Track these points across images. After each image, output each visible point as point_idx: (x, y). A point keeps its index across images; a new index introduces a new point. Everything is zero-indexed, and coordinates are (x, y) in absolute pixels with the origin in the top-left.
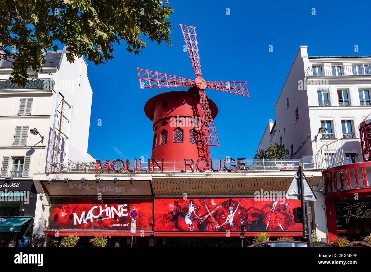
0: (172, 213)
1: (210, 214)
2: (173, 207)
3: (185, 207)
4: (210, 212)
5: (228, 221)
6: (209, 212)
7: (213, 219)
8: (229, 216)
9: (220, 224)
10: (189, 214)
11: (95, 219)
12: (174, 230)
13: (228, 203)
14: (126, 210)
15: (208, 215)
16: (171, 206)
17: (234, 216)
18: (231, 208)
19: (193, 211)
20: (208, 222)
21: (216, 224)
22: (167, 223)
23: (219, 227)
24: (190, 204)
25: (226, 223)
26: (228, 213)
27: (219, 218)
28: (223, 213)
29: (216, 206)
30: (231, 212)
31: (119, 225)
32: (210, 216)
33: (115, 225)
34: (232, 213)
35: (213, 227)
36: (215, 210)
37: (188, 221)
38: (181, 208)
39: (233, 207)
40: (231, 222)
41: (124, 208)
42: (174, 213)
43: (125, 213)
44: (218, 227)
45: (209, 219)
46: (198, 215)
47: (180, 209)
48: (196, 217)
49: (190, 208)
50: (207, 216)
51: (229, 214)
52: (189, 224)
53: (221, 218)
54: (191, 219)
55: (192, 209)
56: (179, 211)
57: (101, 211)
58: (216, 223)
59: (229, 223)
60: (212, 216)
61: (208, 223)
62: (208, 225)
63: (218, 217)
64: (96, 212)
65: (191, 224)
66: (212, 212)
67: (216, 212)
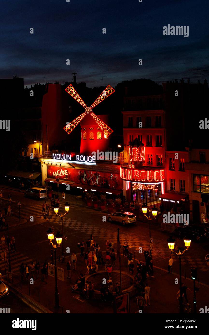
0: (79, 176)
1: (91, 178)
3: (83, 174)
9: (94, 183)
10: (84, 177)
11: (59, 175)
12: (80, 183)
13: (96, 174)
14: (67, 172)
16: (79, 173)
18: (97, 176)
20: (90, 181)
22: (78, 180)
28: (95, 178)
29: (93, 175)
30: (97, 178)
31: (66, 178)
32: (91, 179)
33: (64, 178)
37: (84, 180)
40: (97, 183)
41: (66, 171)
42: (80, 176)
43: (67, 173)
44: (93, 184)
48: (86, 179)
51: (97, 179)
55: (85, 175)
57: (60, 172)
58: (93, 182)
63: (93, 180)
64: (59, 173)
66: (91, 177)
67: (93, 177)
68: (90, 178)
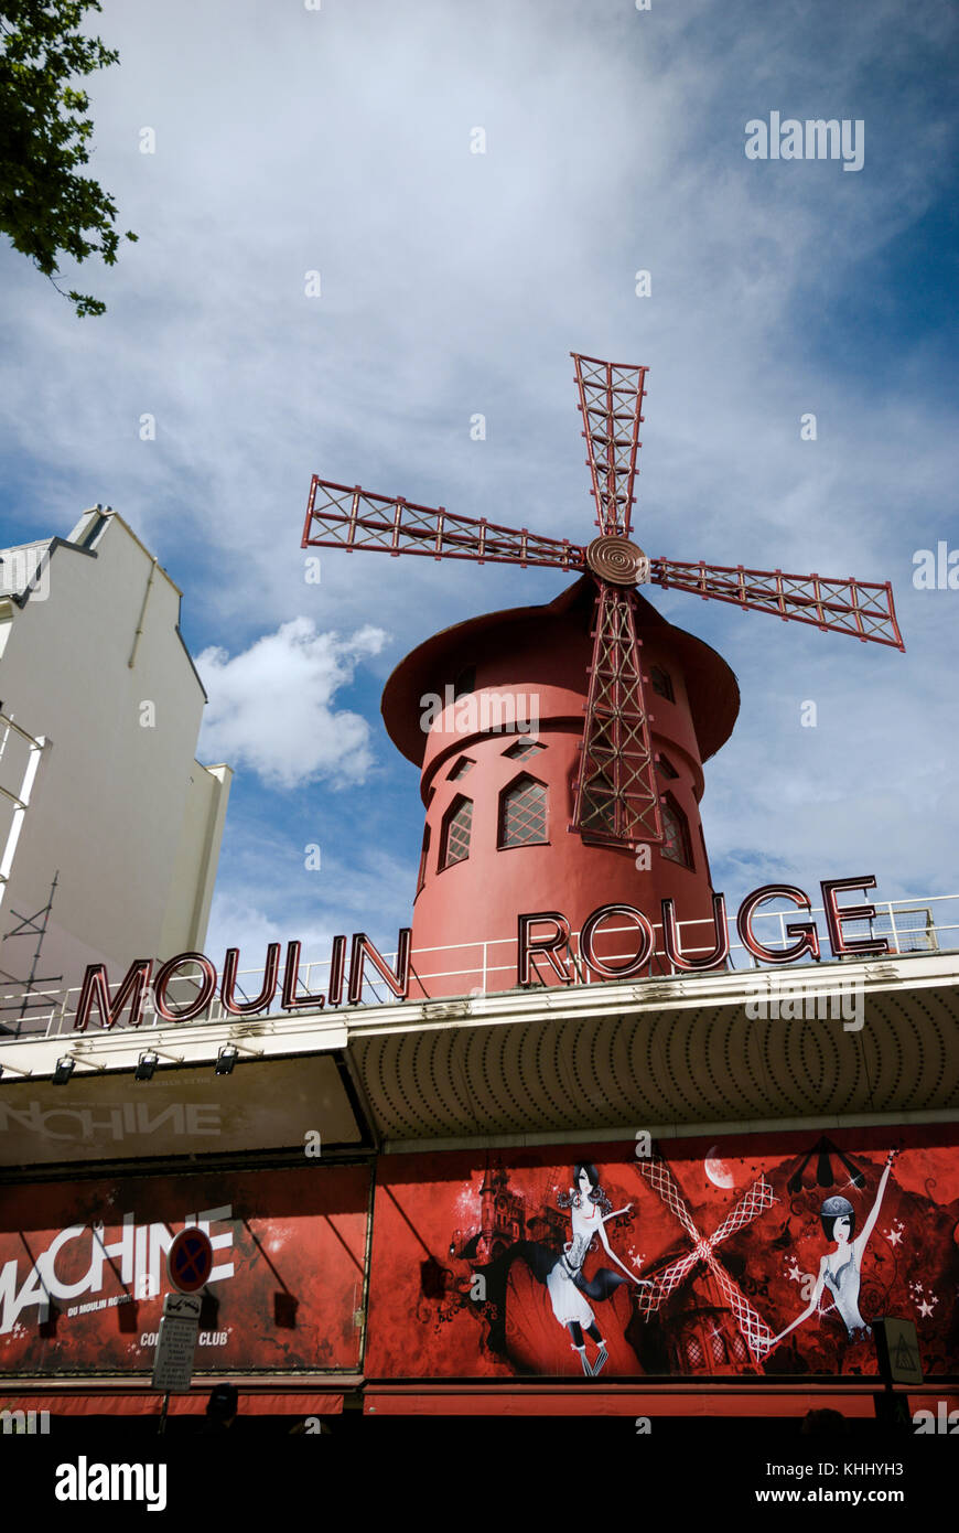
0: (469, 1248)
1: (704, 1250)
2: (479, 1212)
3: (548, 1209)
4: (704, 1234)
5: (827, 1297)
6: (694, 1234)
7: (727, 1288)
8: (831, 1263)
9: (775, 1324)
10: (574, 1254)
12: (486, 1366)
13: (813, 1169)
15: (693, 1257)
16: (467, 1207)
17: (864, 1263)
18: (835, 1203)
19: (596, 1234)
20: (690, 1307)
21: (748, 1321)
22: (442, 1319)
23: (769, 1342)
24: (577, 1187)
25: (815, 1314)
26: (821, 1238)
27: (767, 1279)
28: (785, 1242)
29: (739, 1195)
30: (841, 1230)
32: (701, 1265)
34: (851, 1239)
35: (728, 1345)
36: (735, 1221)
37: (569, 1304)
38: (522, 1214)
39: (848, 1195)
40: (848, 1305)
42: (484, 1249)
44: (761, 1342)
45: (698, 1285)
46: (628, 1263)
47: (520, 1221)
48: (616, 1277)
49: (575, 1212)
50: (685, 1265)
51: (830, 1246)
52: (576, 1325)
53: (776, 1276)
54: (588, 1288)
55: (587, 1221)
56: (509, 1237)
58: (747, 1315)
59: (835, 1312)
60: (714, 1264)
61: (698, 1312)
62: (698, 1330)
63: (758, 1273)
65: (585, 1325)
66: (717, 1237)
67: (742, 1236)
68: (692, 1246)
